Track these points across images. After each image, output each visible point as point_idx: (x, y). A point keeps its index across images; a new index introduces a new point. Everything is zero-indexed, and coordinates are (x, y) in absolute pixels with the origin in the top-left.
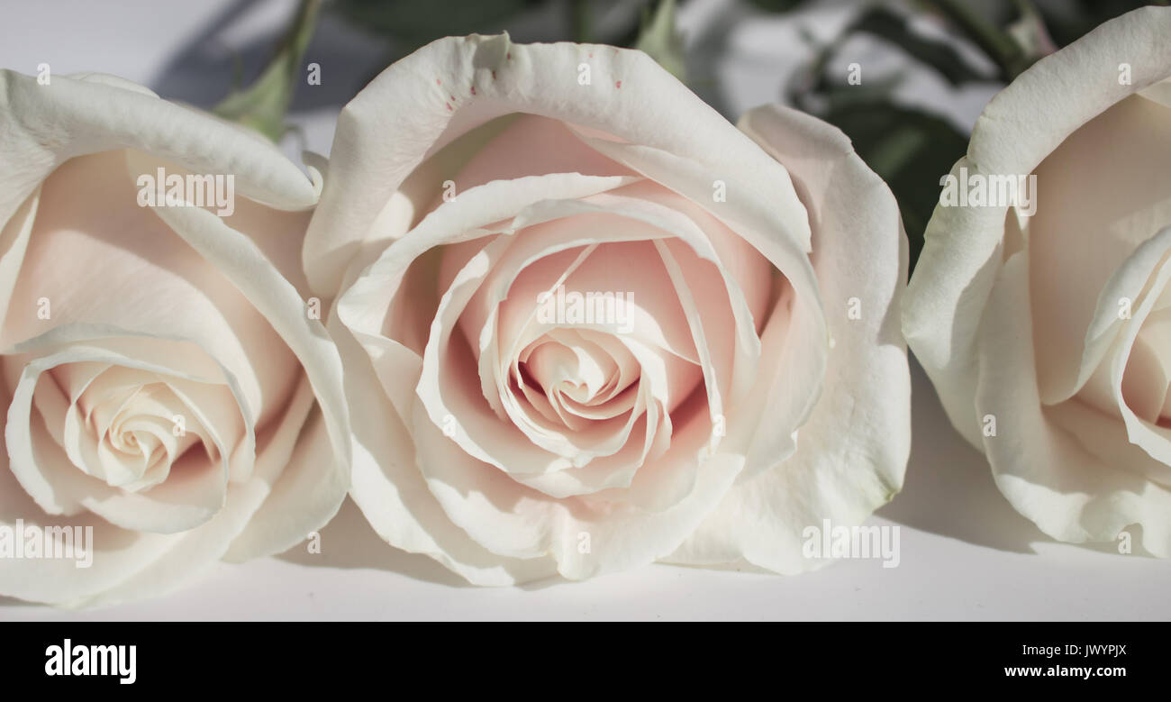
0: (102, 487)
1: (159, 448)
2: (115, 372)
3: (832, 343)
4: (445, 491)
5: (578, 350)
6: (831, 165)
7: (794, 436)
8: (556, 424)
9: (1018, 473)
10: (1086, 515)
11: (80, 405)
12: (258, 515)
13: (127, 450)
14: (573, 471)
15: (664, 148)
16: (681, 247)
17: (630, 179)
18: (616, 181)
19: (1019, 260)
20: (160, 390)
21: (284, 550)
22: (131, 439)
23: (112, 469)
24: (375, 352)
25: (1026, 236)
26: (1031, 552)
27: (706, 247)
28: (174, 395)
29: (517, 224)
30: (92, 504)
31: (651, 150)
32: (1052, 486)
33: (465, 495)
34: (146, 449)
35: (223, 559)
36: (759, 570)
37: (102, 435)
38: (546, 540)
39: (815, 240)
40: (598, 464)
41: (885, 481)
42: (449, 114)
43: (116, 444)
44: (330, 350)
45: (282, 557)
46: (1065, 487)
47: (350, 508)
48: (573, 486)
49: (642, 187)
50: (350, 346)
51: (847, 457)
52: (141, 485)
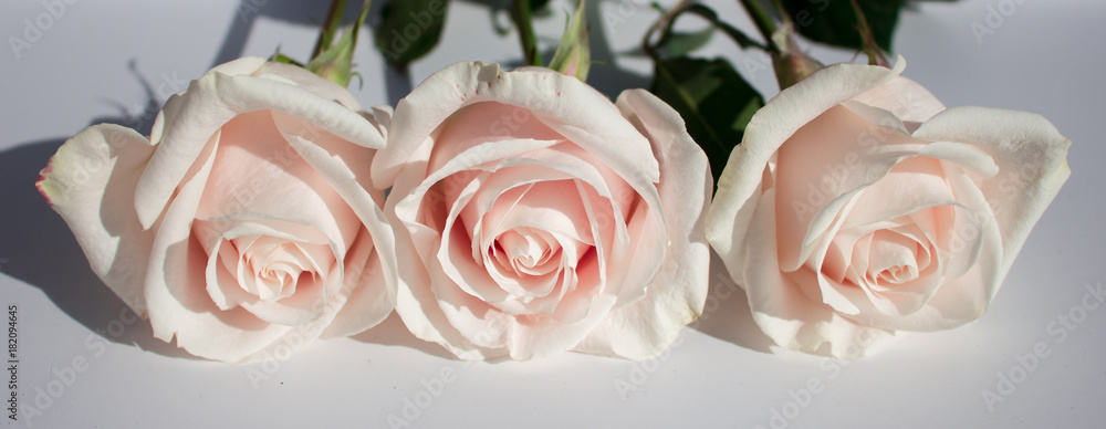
0: (254, 298)
1: (288, 276)
2: (264, 239)
3: (669, 243)
4: (448, 308)
5: (528, 238)
6: (673, 136)
7: (645, 289)
8: (511, 273)
9: (764, 312)
10: (800, 334)
11: (245, 257)
12: (340, 314)
13: (269, 278)
14: (520, 300)
15: (581, 127)
16: (590, 189)
17: (561, 141)
18: (553, 142)
19: (770, 192)
20: (291, 247)
21: (354, 334)
22: (273, 274)
23: (262, 289)
24: (413, 230)
25: (774, 177)
26: (769, 352)
27: (604, 190)
28: (298, 250)
29: (498, 167)
30: (245, 305)
31: (574, 128)
32: (783, 317)
33: (458, 309)
34: (281, 279)
35: (321, 337)
36: (621, 357)
37: (257, 274)
38: (503, 337)
39: (661, 177)
40: (537, 300)
41: (692, 308)
42: (462, 102)
43: (264, 275)
44: (388, 229)
45: (353, 337)
46: (789, 318)
47: (395, 316)
48: (522, 310)
49: (567, 145)
50: (399, 227)
51: (673, 296)
52: (278, 299)
